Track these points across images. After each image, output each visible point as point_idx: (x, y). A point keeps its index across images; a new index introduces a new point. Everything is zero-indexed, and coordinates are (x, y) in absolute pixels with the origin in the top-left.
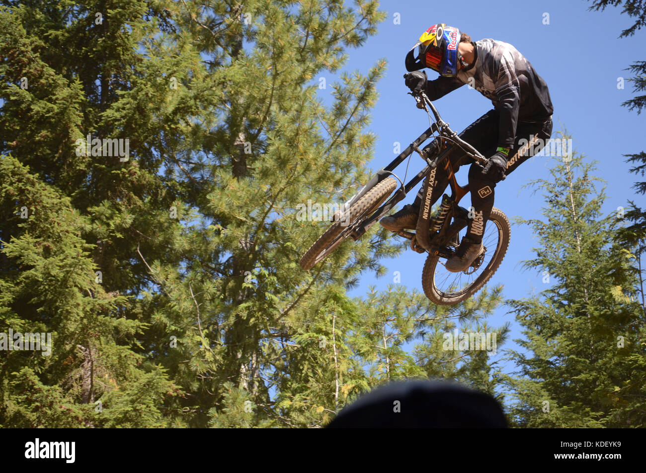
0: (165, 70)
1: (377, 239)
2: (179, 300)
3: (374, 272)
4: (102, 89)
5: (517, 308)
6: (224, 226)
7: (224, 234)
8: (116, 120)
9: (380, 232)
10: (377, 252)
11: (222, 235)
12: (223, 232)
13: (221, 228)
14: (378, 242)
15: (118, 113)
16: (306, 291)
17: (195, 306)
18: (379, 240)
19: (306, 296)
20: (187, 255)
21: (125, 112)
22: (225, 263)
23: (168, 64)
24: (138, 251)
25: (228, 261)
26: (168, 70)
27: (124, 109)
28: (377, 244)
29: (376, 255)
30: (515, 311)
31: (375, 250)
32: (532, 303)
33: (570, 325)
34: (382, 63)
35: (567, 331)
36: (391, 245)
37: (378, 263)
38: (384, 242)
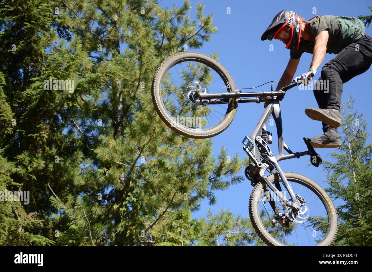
0: (65, 63)
1: (214, 176)
2: (76, 219)
3: (209, 201)
4: (24, 75)
5: (313, 223)
6: (108, 168)
7: (108, 174)
8: (33, 95)
9: (215, 171)
10: (213, 185)
11: (107, 175)
12: (107, 172)
13: (106, 170)
14: (214, 178)
15: (34, 91)
16: (164, 213)
17: (88, 222)
18: (215, 177)
19: (164, 216)
20: (83, 189)
21: (39, 90)
22: (109, 194)
23: (67, 59)
24: (49, 186)
25: (111, 192)
26: (68, 63)
27: (38, 88)
28: (213, 179)
29: (212, 188)
30: (312, 225)
31: (211, 184)
32: (323, 219)
33: (349, 233)
34: (215, 54)
35: (347, 237)
36: (222, 181)
37: (213, 195)
38: (218, 178)
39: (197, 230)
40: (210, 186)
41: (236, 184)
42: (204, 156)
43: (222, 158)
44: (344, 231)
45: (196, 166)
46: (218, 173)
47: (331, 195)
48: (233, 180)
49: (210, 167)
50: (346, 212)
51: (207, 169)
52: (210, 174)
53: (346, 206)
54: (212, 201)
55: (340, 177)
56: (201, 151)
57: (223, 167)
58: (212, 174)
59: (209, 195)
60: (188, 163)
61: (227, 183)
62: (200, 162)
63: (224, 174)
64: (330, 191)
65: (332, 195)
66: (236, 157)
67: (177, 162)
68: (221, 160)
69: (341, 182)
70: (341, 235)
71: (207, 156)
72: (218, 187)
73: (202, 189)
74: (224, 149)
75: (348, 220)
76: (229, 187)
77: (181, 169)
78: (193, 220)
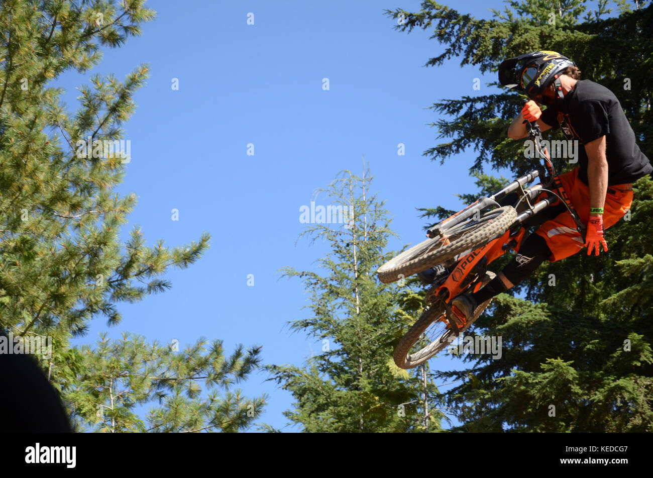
1: (117, 277)
3: (107, 319)
5: (278, 375)
9: (121, 269)
10: (114, 293)
14: (117, 281)
18: (120, 278)
28: (116, 283)
29: (113, 297)
30: (275, 379)
31: (112, 291)
32: (296, 371)
33: (338, 399)
34: (143, 69)
35: (334, 406)
36: (132, 286)
37: (114, 308)
38: (125, 281)
39: (77, 367)
40: (109, 294)
41: (156, 294)
42: (100, 243)
43: (134, 245)
44: (330, 395)
45: (87, 259)
46: (124, 272)
47: (314, 331)
48: (150, 288)
49: (111, 262)
50: (336, 362)
51: (105, 267)
52: (111, 274)
53: (338, 353)
54: (113, 319)
55: (333, 303)
56: (96, 234)
57: (134, 262)
58: (115, 273)
59: (106, 308)
60: (72, 253)
61: (141, 291)
62: (94, 254)
63: (136, 275)
64: (312, 324)
65: (316, 332)
66: (160, 247)
67: (53, 250)
68: (133, 251)
69: (334, 310)
70: (324, 402)
71: (105, 244)
72: (124, 296)
73: (93, 300)
74: (140, 231)
75: (339, 377)
76: (143, 298)
77: (59, 261)
78: (70, 351)
